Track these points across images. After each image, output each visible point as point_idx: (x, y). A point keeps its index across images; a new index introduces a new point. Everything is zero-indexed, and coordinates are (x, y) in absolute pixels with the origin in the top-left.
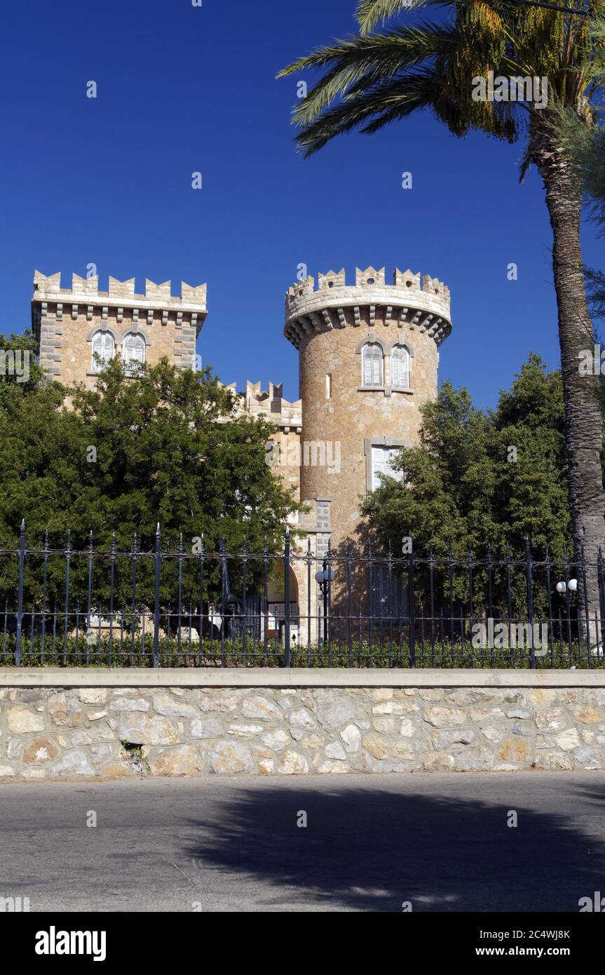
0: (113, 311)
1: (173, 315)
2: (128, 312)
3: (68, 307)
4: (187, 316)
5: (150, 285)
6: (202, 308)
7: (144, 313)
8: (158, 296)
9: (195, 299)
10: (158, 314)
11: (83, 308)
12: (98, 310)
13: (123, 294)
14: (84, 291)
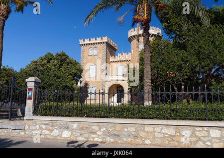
0: (92, 44)
1: (101, 43)
2: (94, 44)
3: (84, 45)
4: (104, 43)
5: (97, 38)
6: (106, 41)
7: (96, 43)
8: (99, 40)
9: (105, 39)
10: (99, 43)
11: (87, 44)
12: (89, 44)
13: (93, 41)
14: (87, 42)
